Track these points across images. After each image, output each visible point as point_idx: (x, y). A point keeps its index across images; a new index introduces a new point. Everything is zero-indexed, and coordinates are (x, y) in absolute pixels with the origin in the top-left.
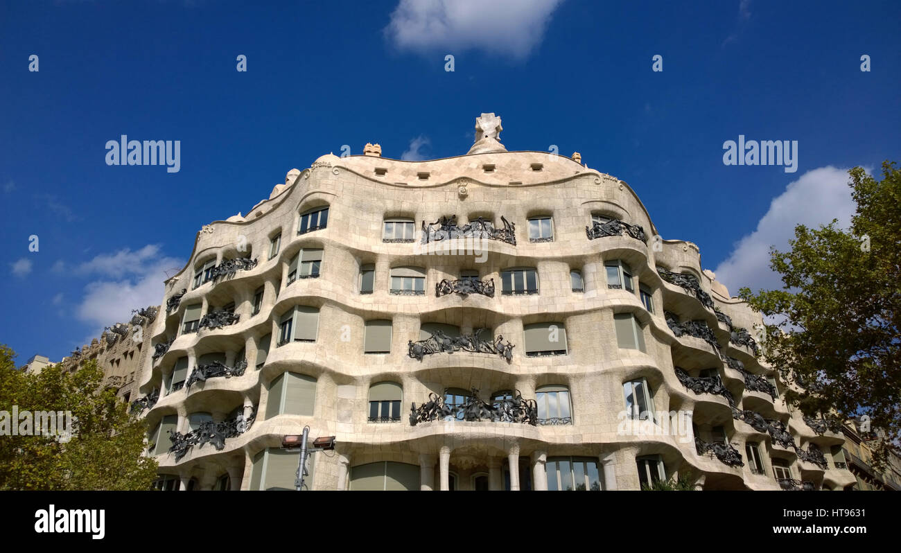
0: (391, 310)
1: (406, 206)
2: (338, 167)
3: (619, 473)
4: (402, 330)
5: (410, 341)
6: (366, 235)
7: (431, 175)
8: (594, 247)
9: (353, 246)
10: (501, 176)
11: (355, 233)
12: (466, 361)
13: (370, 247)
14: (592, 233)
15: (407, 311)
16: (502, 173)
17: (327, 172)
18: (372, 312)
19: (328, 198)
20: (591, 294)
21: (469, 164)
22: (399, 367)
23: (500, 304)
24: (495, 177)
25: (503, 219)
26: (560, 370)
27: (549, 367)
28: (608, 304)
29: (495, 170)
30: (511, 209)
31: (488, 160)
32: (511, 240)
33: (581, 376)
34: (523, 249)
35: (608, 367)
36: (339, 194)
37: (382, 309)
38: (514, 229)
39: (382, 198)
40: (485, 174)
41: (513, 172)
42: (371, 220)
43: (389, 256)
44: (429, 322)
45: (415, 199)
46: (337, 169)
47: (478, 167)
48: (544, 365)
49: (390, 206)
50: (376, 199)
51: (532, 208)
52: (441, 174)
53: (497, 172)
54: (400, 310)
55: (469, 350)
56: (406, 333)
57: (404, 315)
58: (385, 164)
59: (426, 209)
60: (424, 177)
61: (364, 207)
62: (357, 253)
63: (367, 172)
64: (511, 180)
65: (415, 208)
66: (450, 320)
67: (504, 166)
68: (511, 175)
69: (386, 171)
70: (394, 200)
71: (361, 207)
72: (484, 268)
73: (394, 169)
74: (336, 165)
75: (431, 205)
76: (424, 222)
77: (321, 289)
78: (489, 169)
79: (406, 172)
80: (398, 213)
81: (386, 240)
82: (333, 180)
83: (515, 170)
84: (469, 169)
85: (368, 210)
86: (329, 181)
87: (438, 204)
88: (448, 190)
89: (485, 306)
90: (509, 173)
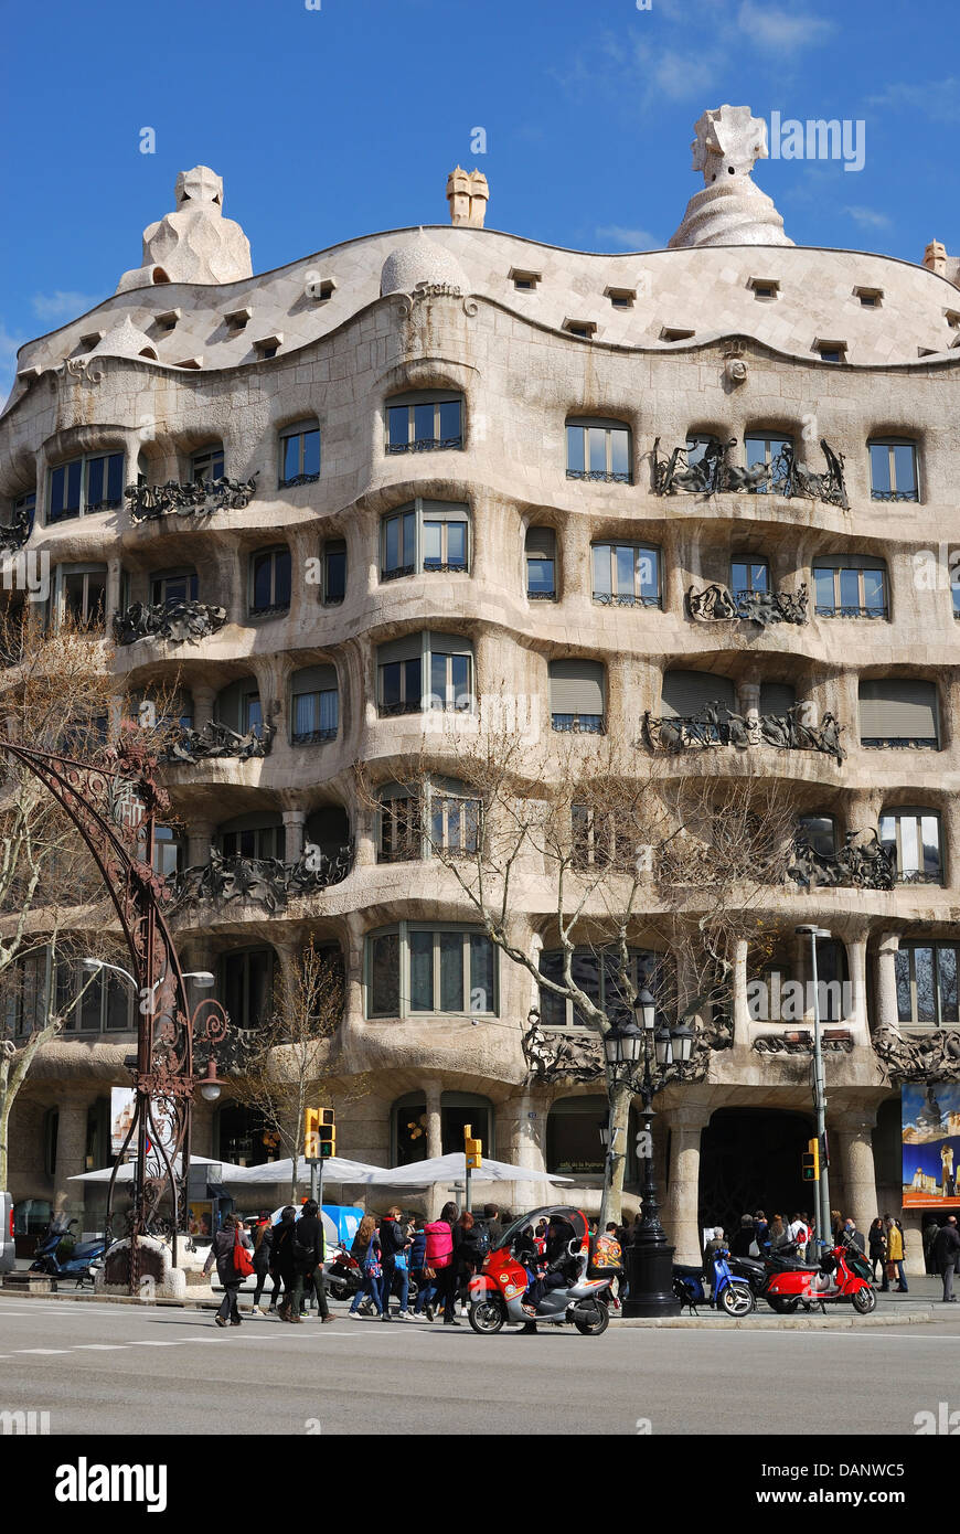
0: (609, 645)
1: (615, 396)
2: (475, 297)
4: (628, 688)
5: (646, 714)
6: (535, 461)
7: (635, 295)
9: (523, 497)
10: (794, 313)
11: (516, 460)
13: (552, 494)
15: (640, 650)
16: (795, 304)
17: (453, 310)
19: (462, 377)
21: (720, 271)
22: (631, 767)
23: (818, 640)
24: (782, 314)
25: (824, 446)
26: (929, 781)
27: (909, 774)
29: (780, 297)
30: (837, 419)
31: (761, 264)
32: (837, 498)
34: (861, 517)
36: (480, 364)
37: (585, 639)
38: (844, 468)
39: (562, 372)
40: (757, 302)
42: (542, 424)
43: (593, 519)
44: (679, 673)
45: (633, 379)
46: (473, 301)
47: (739, 282)
48: (898, 768)
49: (579, 392)
53: (784, 301)
54: (624, 646)
56: (637, 695)
57: (635, 658)
58: (530, 257)
59: (659, 405)
60: (622, 298)
61: (527, 394)
62: (527, 510)
63: (493, 279)
64: (819, 328)
65: (634, 402)
66: (718, 670)
67: (797, 284)
68: (816, 315)
69: (537, 278)
70: (590, 380)
71: (522, 395)
72: (784, 555)
73: (552, 273)
74: (473, 293)
75: (667, 396)
76: (657, 440)
77: (479, 602)
78: (765, 289)
79: (581, 284)
80: (597, 410)
81: (574, 473)
82: (466, 328)
83: (824, 299)
84: (721, 286)
85: (536, 401)
86: (458, 332)
87: (683, 394)
88: (705, 363)
89: (797, 649)
90: (811, 307)
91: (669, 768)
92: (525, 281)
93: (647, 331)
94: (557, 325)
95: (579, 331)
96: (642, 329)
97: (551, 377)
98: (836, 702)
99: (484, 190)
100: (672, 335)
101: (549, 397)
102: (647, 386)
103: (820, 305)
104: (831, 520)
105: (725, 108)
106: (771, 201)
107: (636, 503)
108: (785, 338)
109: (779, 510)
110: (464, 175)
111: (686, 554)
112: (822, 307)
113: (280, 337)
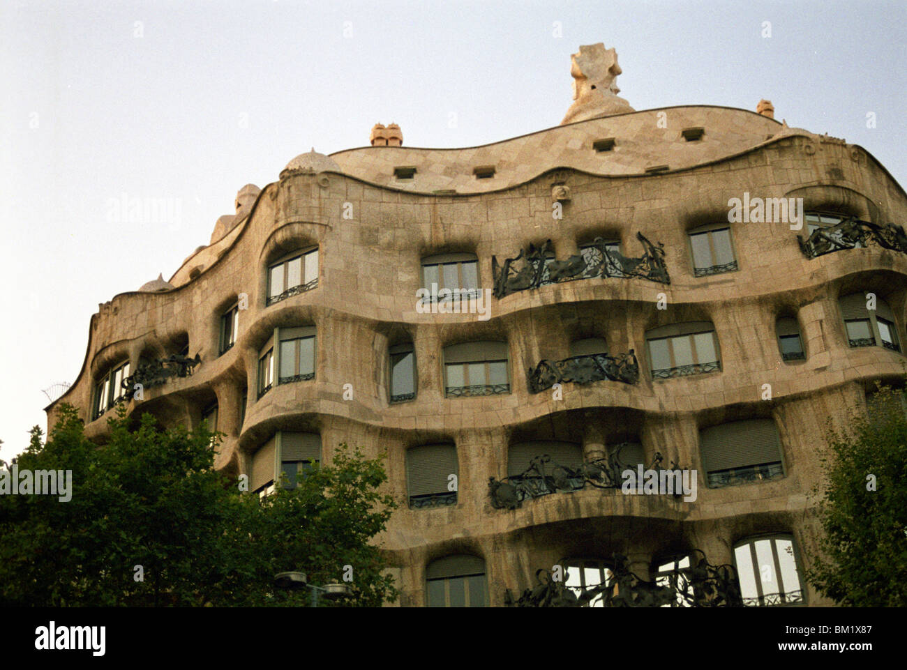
0: (453, 425)
1: (458, 231)
2: (328, 173)
4: (474, 459)
5: (492, 479)
6: (390, 292)
7: (497, 170)
8: (816, 273)
10: (628, 158)
11: (370, 291)
13: (400, 313)
14: (809, 246)
15: (482, 426)
16: (628, 152)
17: (308, 185)
18: (417, 433)
21: (567, 142)
22: (476, 528)
23: (649, 396)
24: (618, 161)
25: (641, 237)
26: (775, 506)
27: (754, 503)
28: (852, 375)
29: (617, 149)
31: (600, 129)
34: (684, 289)
36: (333, 223)
38: (663, 253)
40: (599, 157)
41: (651, 148)
42: (397, 264)
43: (438, 327)
45: (473, 217)
46: (325, 176)
47: (583, 146)
49: (427, 235)
51: (691, 210)
52: (516, 165)
53: (620, 152)
54: (467, 424)
55: (602, 484)
56: (482, 466)
57: (474, 432)
58: (412, 158)
59: (495, 233)
60: (485, 175)
61: (381, 242)
62: (379, 327)
64: (648, 163)
65: (475, 233)
67: (630, 140)
68: (646, 156)
69: (417, 172)
70: (435, 223)
71: (376, 243)
72: (615, 332)
74: (324, 170)
75: (503, 225)
76: (494, 257)
77: (319, 400)
78: (605, 146)
79: (451, 170)
80: (444, 247)
82: (320, 198)
83: (653, 145)
85: (390, 246)
86: (313, 200)
87: (516, 221)
88: (534, 195)
90: (643, 151)
91: (505, 523)
92: (406, 174)
97: (401, 225)
98: (676, 447)
101: (401, 242)
102: (484, 219)
103: (649, 150)
104: (649, 292)
109: (596, 289)
111: (525, 344)
112: (652, 150)
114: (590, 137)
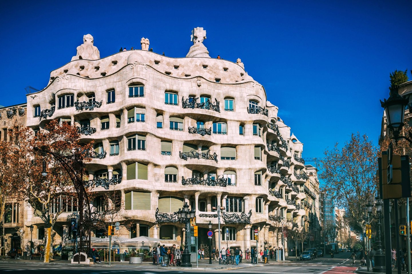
0: (172, 138)
3: (250, 203)
4: (176, 147)
5: (180, 152)
6: (159, 101)
7: (179, 66)
8: (250, 118)
9: (156, 108)
10: (211, 72)
11: (155, 100)
12: (204, 162)
13: (162, 107)
14: (249, 111)
15: (179, 139)
16: (211, 70)
19: (144, 82)
20: (247, 137)
21: (196, 62)
22: (176, 162)
24: (208, 72)
25: (216, 99)
28: (253, 143)
29: (208, 68)
30: (218, 94)
31: (204, 61)
32: (218, 110)
33: (241, 169)
34: (222, 114)
35: (251, 167)
36: (148, 80)
37: (168, 137)
38: (219, 104)
39: (164, 82)
40: (203, 70)
42: (160, 93)
44: (187, 143)
45: (179, 85)
46: (146, 66)
47: (200, 65)
48: (228, 164)
49: (168, 87)
50: (162, 83)
51: (227, 94)
53: (209, 70)
54: (176, 138)
56: (177, 148)
57: (177, 140)
58: (158, 57)
59: (183, 90)
60: (176, 67)
62: (157, 110)
63: (150, 62)
64: (215, 75)
65: (178, 89)
66: (194, 143)
67: (211, 66)
68: (215, 73)
69: (159, 62)
70: (170, 84)
73: (163, 61)
74: (146, 64)
75: (185, 88)
76: (183, 97)
78: (205, 67)
79: (168, 64)
80: (171, 90)
81: (166, 103)
82: (145, 72)
83: (217, 69)
84: (196, 65)
86: (143, 73)
87: (188, 88)
88: (193, 81)
89: (209, 140)
90: (214, 71)
91: (184, 162)
92: (157, 62)
93: (181, 75)
94: (164, 72)
95: (168, 73)
96: (180, 74)
98: (216, 150)
99: (148, 42)
100: (186, 76)
102: (181, 85)
103: (216, 71)
104: (216, 114)
105: (198, 28)
106: (206, 48)
107: (179, 109)
108: (209, 77)
109: (206, 112)
110: (144, 39)
113: (106, 72)
114: (202, 62)
